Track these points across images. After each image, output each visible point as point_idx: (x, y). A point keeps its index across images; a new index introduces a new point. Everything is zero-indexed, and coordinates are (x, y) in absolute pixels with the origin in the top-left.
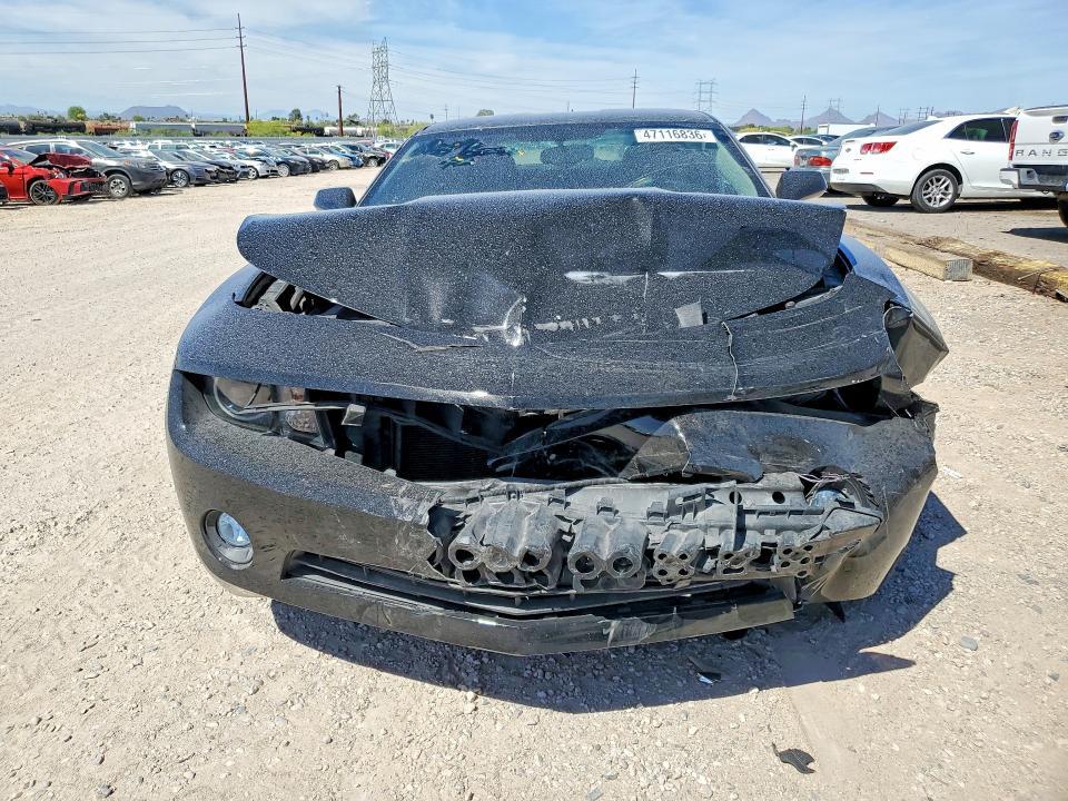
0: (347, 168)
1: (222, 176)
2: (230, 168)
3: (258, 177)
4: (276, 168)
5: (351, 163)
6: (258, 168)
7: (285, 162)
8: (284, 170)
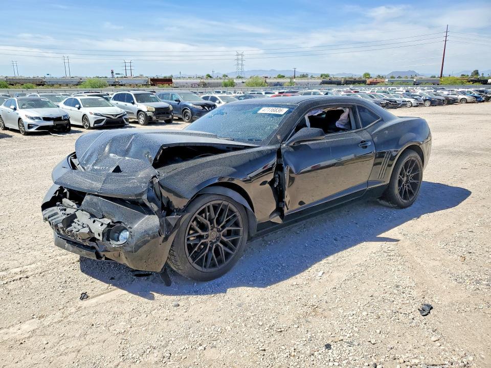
0: (473, 102)
1: (390, 106)
2: (396, 102)
3: (412, 106)
4: (423, 102)
5: (475, 100)
6: (413, 102)
7: (430, 100)
8: (428, 103)
